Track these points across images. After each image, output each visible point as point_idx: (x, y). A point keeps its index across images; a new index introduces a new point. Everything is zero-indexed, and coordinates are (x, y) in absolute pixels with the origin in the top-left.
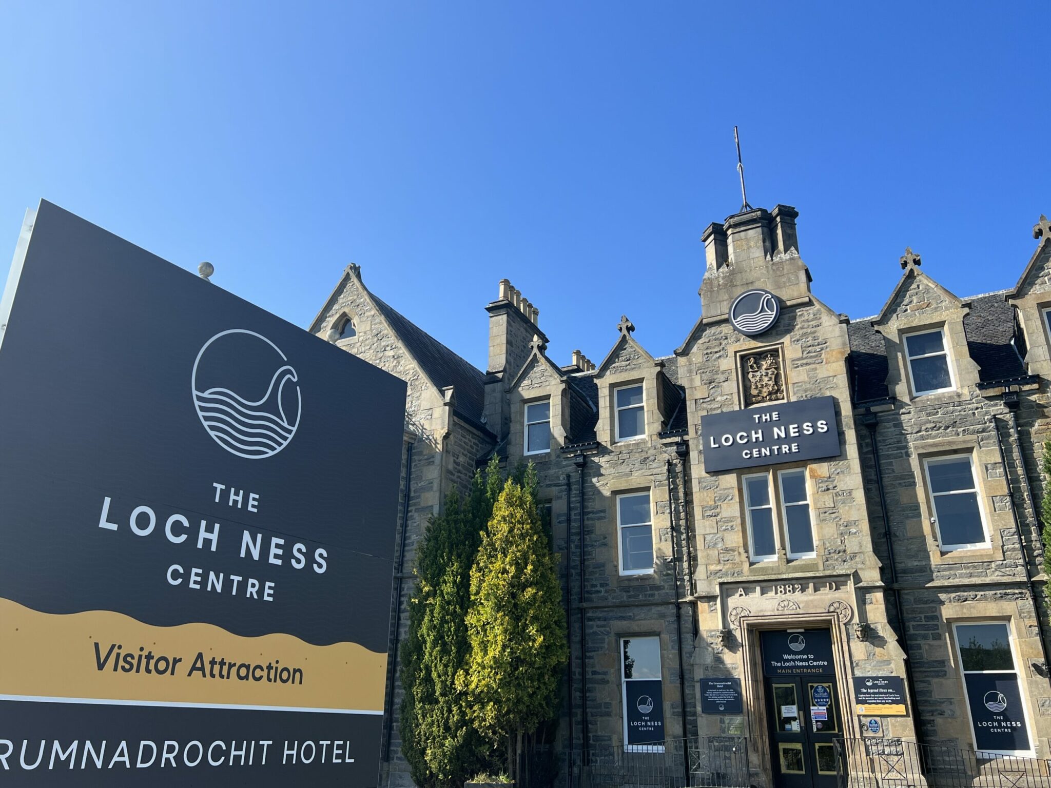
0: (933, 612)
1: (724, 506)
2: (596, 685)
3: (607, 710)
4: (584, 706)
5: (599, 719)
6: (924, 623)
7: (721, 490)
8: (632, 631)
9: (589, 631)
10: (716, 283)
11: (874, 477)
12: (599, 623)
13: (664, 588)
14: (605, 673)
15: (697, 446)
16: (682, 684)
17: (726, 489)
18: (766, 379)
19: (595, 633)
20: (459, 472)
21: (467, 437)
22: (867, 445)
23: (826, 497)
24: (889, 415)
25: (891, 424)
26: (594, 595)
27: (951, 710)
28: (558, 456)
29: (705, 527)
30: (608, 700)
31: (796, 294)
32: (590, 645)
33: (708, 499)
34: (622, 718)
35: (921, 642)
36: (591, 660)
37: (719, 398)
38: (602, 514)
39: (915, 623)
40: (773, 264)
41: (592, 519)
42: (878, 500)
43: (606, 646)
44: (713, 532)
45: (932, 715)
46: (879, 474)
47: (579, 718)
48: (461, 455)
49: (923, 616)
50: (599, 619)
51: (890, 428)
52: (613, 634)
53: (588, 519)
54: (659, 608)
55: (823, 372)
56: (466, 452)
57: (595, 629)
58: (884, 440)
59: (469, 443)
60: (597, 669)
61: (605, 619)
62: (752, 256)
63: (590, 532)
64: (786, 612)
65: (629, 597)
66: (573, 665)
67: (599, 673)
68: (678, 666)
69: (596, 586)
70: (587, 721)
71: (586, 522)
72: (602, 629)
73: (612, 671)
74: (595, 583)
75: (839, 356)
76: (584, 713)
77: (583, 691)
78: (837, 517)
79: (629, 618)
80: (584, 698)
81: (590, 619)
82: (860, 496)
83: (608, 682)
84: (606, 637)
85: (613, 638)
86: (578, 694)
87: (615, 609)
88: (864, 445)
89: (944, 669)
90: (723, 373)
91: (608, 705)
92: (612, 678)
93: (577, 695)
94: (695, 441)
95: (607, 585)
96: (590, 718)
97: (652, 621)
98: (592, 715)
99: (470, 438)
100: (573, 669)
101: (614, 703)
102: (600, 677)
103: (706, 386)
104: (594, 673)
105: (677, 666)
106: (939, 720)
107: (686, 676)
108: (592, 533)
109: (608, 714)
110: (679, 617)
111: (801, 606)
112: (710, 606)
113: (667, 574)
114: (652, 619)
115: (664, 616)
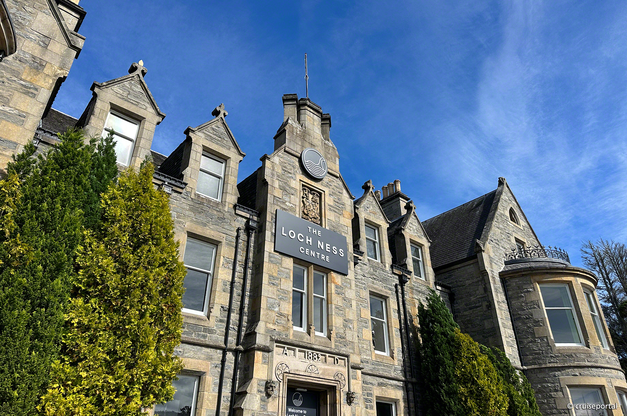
0: (370, 390)
6: (366, 397)
7: (282, 267)
13: (216, 333)
17: (285, 268)
18: (312, 207)
23: (339, 298)
29: (269, 291)
31: (334, 168)
33: (273, 271)
37: (288, 204)
40: (325, 143)
44: (273, 297)
49: (366, 392)
54: (208, 350)
55: (342, 220)
62: (315, 130)
64: (313, 375)
75: (349, 216)
78: (343, 314)
90: (292, 188)
97: (200, 361)
103: (281, 191)
110: (223, 361)
111: (320, 372)
112: (263, 358)
113: (221, 321)
114: (199, 358)
115: (211, 359)
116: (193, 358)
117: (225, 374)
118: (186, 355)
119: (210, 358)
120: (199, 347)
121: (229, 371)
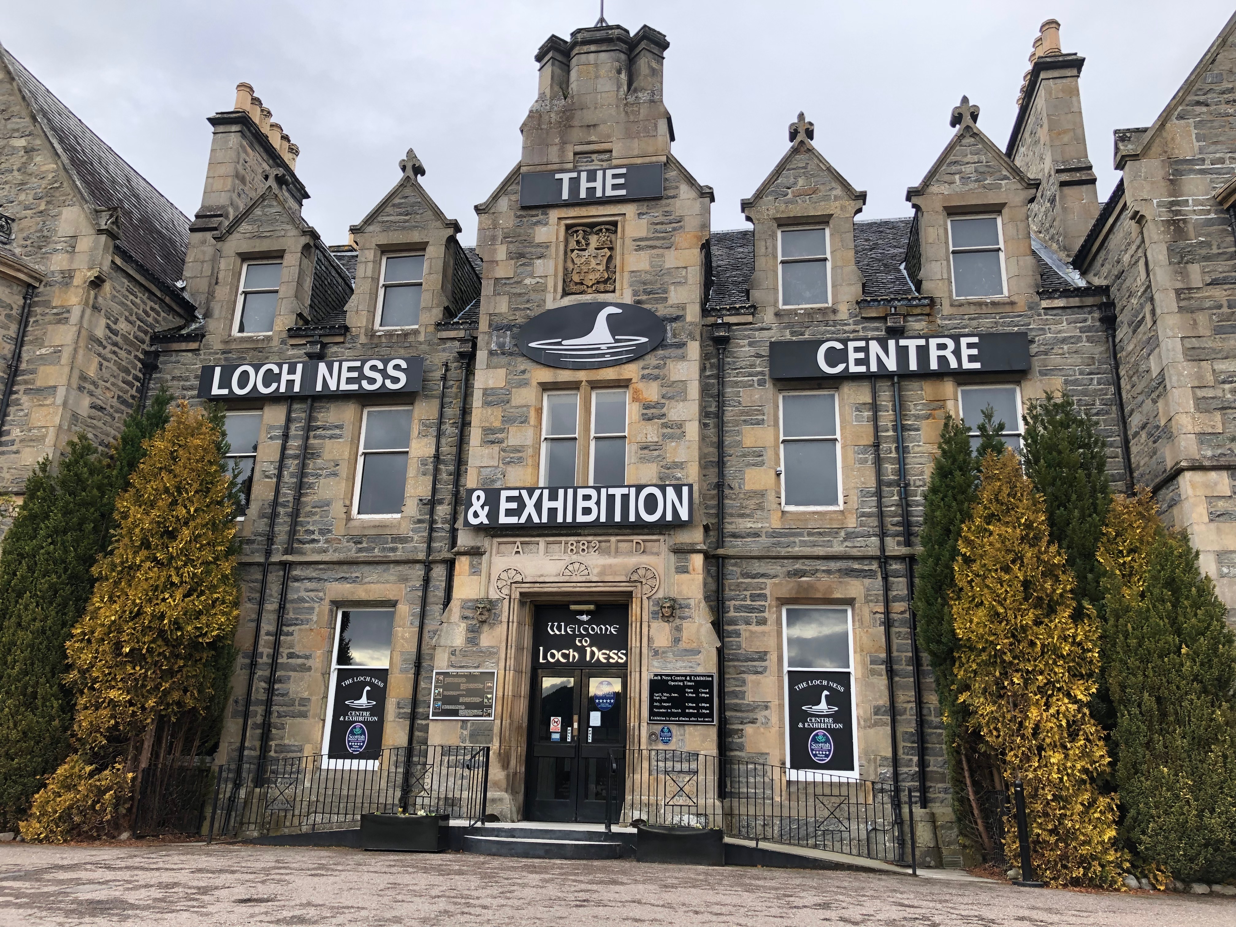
0: (761, 589)
1: (513, 430)
2: (291, 673)
3: (302, 708)
4: (269, 703)
5: (289, 721)
6: (749, 602)
7: (512, 407)
8: (356, 598)
9: (292, 596)
10: (546, 118)
11: (713, 409)
12: (309, 585)
13: (412, 541)
14: (307, 657)
15: (488, 343)
16: (417, 674)
17: (517, 407)
18: (593, 262)
19: (302, 600)
20: (115, 344)
21: (140, 295)
22: (712, 366)
23: (649, 428)
24: (746, 330)
25: (746, 342)
26: (307, 546)
27: (766, 717)
28: (283, 342)
29: (482, 456)
30: (306, 695)
31: (651, 150)
32: (291, 615)
33: (492, 419)
34: (324, 720)
35: (742, 627)
36: (289, 638)
37: (528, 281)
38: (337, 432)
39: (737, 603)
40: (626, 105)
41: (323, 437)
42: (715, 439)
43: (315, 618)
44: (491, 464)
45: (742, 723)
46: (721, 405)
47: (259, 719)
48: (122, 319)
49: (748, 593)
50: (310, 579)
51: (744, 346)
52: (327, 601)
53: (315, 437)
54: (400, 568)
55: (671, 259)
56: (134, 318)
57: (303, 594)
58: (734, 362)
59: (142, 306)
60: (297, 650)
61: (320, 580)
62: (600, 88)
63: (315, 456)
64: (574, 579)
65: (360, 550)
66: (261, 642)
67: (298, 657)
68: (414, 650)
69: (313, 532)
70: (269, 725)
71: (312, 441)
72: (312, 594)
73: (319, 652)
74: (311, 528)
75: (695, 240)
76: (268, 713)
77: (271, 681)
78: (659, 456)
79: (355, 581)
80: (270, 691)
81: (297, 579)
82: (693, 430)
83: (309, 669)
84: (316, 605)
85: (326, 606)
86: (263, 685)
87: (336, 567)
88: (708, 366)
89: (764, 664)
90: (539, 245)
91: (304, 702)
92: (316, 663)
93: (260, 686)
94: (487, 337)
95: (330, 531)
96: (274, 719)
97: (388, 585)
98: (280, 716)
99: (145, 298)
100: (261, 649)
101: (314, 698)
102: (300, 661)
103: (513, 262)
104: (291, 656)
105: (412, 648)
106: (749, 729)
107: (425, 664)
108: (319, 456)
109: (304, 715)
110: (427, 581)
111: (596, 571)
112: (472, 566)
113: (420, 521)
114: (387, 582)
115: (407, 580)
116: (378, 582)
117: (431, 599)
118: (366, 580)
119: (404, 579)
120: (385, 566)
121: (437, 593)
